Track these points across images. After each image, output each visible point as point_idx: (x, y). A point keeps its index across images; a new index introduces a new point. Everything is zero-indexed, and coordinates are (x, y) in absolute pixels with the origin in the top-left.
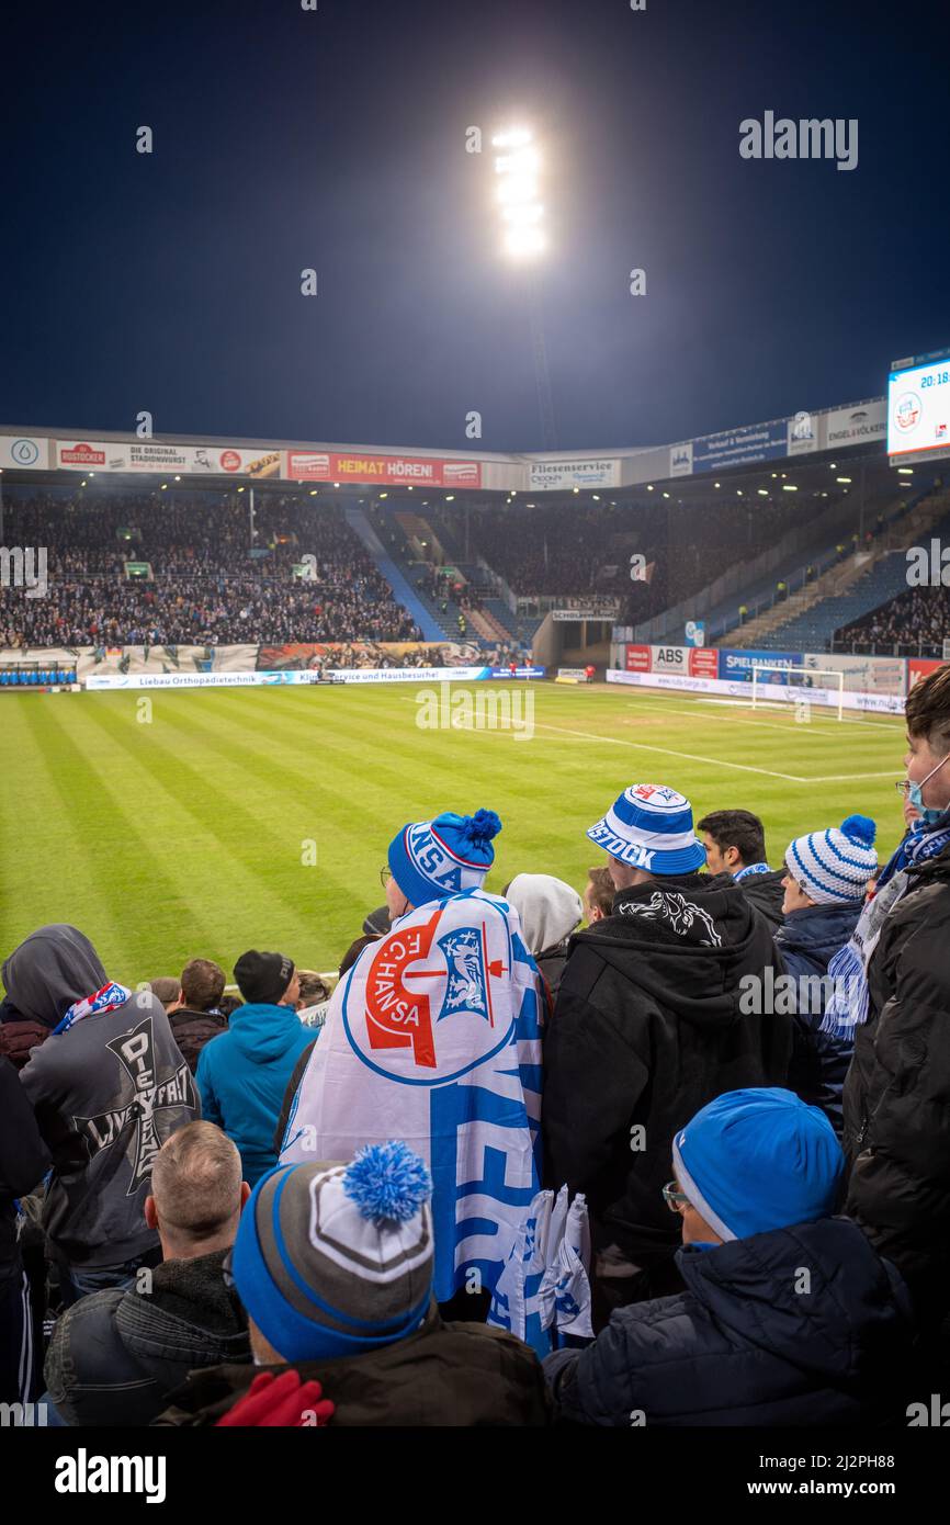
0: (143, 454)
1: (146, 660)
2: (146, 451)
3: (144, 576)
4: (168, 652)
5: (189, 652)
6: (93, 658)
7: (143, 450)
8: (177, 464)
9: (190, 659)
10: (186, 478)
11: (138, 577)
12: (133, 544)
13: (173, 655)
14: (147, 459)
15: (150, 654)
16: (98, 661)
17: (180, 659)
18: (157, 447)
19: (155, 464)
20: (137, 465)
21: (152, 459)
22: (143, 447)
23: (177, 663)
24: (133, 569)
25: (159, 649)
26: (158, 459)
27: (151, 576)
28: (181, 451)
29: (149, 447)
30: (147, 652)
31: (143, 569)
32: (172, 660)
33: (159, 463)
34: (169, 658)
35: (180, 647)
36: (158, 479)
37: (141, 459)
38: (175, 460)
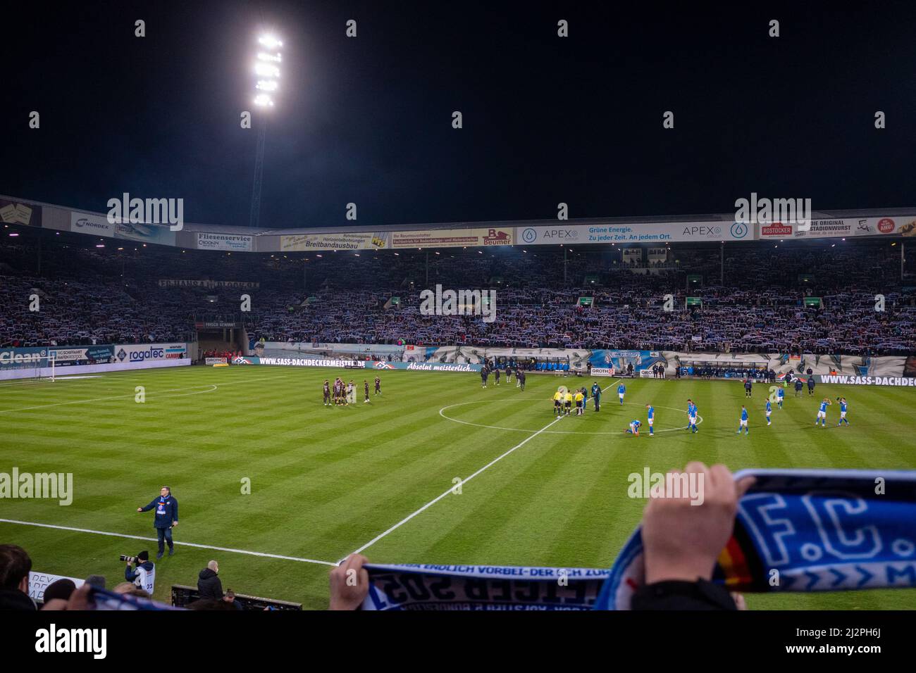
0: (819, 226)
1: (817, 364)
2: (821, 223)
3: (816, 306)
4: (833, 359)
5: (849, 361)
6: (779, 362)
7: (819, 223)
8: (843, 231)
9: (850, 365)
10: (849, 239)
11: (812, 307)
12: (810, 285)
13: (838, 362)
14: (821, 229)
15: (820, 360)
16: (783, 363)
17: (842, 364)
18: (829, 220)
19: (827, 231)
20: (815, 233)
21: (826, 229)
22: (819, 221)
23: (840, 368)
24: (809, 302)
25: (826, 357)
26: (830, 228)
27: (822, 307)
28: (847, 222)
29: (823, 220)
30: (818, 359)
31: (817, 302)
32: (837, 365)
33: (830, 231)
34: (833, 364)
35: (842, 356)
36: (830, 241)
37: (817, 229)
38: (843, 228)
